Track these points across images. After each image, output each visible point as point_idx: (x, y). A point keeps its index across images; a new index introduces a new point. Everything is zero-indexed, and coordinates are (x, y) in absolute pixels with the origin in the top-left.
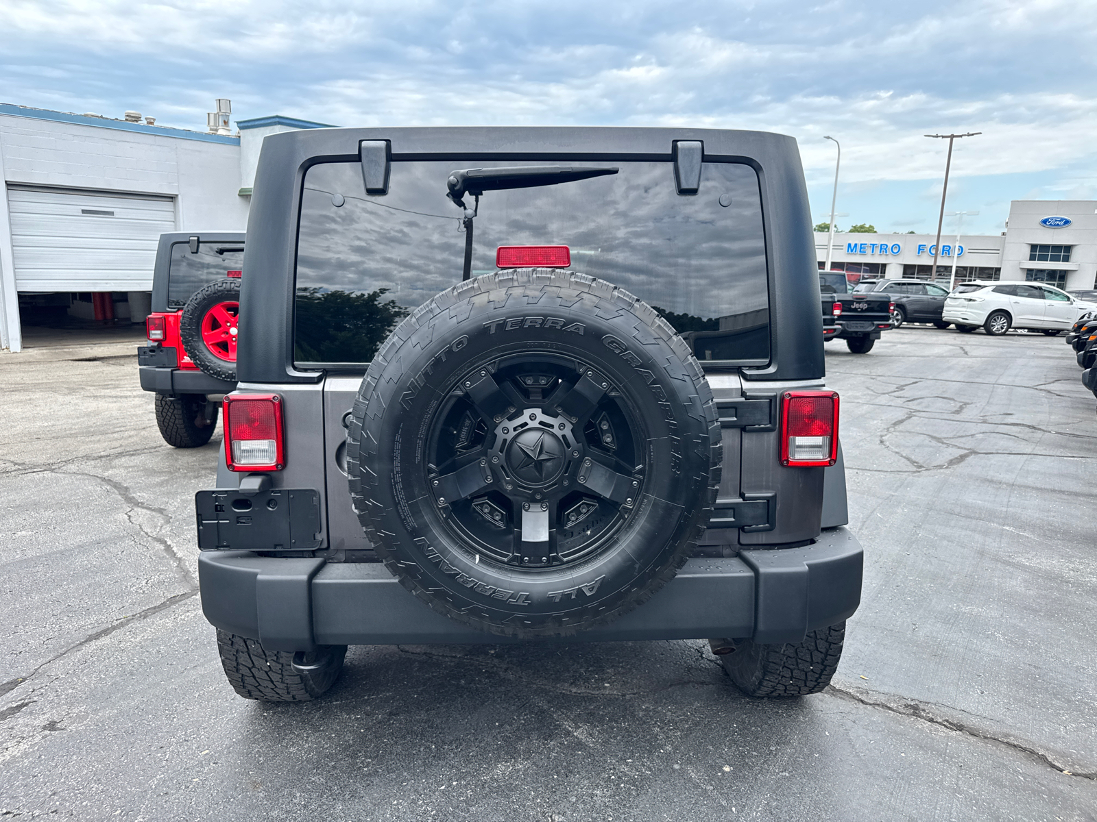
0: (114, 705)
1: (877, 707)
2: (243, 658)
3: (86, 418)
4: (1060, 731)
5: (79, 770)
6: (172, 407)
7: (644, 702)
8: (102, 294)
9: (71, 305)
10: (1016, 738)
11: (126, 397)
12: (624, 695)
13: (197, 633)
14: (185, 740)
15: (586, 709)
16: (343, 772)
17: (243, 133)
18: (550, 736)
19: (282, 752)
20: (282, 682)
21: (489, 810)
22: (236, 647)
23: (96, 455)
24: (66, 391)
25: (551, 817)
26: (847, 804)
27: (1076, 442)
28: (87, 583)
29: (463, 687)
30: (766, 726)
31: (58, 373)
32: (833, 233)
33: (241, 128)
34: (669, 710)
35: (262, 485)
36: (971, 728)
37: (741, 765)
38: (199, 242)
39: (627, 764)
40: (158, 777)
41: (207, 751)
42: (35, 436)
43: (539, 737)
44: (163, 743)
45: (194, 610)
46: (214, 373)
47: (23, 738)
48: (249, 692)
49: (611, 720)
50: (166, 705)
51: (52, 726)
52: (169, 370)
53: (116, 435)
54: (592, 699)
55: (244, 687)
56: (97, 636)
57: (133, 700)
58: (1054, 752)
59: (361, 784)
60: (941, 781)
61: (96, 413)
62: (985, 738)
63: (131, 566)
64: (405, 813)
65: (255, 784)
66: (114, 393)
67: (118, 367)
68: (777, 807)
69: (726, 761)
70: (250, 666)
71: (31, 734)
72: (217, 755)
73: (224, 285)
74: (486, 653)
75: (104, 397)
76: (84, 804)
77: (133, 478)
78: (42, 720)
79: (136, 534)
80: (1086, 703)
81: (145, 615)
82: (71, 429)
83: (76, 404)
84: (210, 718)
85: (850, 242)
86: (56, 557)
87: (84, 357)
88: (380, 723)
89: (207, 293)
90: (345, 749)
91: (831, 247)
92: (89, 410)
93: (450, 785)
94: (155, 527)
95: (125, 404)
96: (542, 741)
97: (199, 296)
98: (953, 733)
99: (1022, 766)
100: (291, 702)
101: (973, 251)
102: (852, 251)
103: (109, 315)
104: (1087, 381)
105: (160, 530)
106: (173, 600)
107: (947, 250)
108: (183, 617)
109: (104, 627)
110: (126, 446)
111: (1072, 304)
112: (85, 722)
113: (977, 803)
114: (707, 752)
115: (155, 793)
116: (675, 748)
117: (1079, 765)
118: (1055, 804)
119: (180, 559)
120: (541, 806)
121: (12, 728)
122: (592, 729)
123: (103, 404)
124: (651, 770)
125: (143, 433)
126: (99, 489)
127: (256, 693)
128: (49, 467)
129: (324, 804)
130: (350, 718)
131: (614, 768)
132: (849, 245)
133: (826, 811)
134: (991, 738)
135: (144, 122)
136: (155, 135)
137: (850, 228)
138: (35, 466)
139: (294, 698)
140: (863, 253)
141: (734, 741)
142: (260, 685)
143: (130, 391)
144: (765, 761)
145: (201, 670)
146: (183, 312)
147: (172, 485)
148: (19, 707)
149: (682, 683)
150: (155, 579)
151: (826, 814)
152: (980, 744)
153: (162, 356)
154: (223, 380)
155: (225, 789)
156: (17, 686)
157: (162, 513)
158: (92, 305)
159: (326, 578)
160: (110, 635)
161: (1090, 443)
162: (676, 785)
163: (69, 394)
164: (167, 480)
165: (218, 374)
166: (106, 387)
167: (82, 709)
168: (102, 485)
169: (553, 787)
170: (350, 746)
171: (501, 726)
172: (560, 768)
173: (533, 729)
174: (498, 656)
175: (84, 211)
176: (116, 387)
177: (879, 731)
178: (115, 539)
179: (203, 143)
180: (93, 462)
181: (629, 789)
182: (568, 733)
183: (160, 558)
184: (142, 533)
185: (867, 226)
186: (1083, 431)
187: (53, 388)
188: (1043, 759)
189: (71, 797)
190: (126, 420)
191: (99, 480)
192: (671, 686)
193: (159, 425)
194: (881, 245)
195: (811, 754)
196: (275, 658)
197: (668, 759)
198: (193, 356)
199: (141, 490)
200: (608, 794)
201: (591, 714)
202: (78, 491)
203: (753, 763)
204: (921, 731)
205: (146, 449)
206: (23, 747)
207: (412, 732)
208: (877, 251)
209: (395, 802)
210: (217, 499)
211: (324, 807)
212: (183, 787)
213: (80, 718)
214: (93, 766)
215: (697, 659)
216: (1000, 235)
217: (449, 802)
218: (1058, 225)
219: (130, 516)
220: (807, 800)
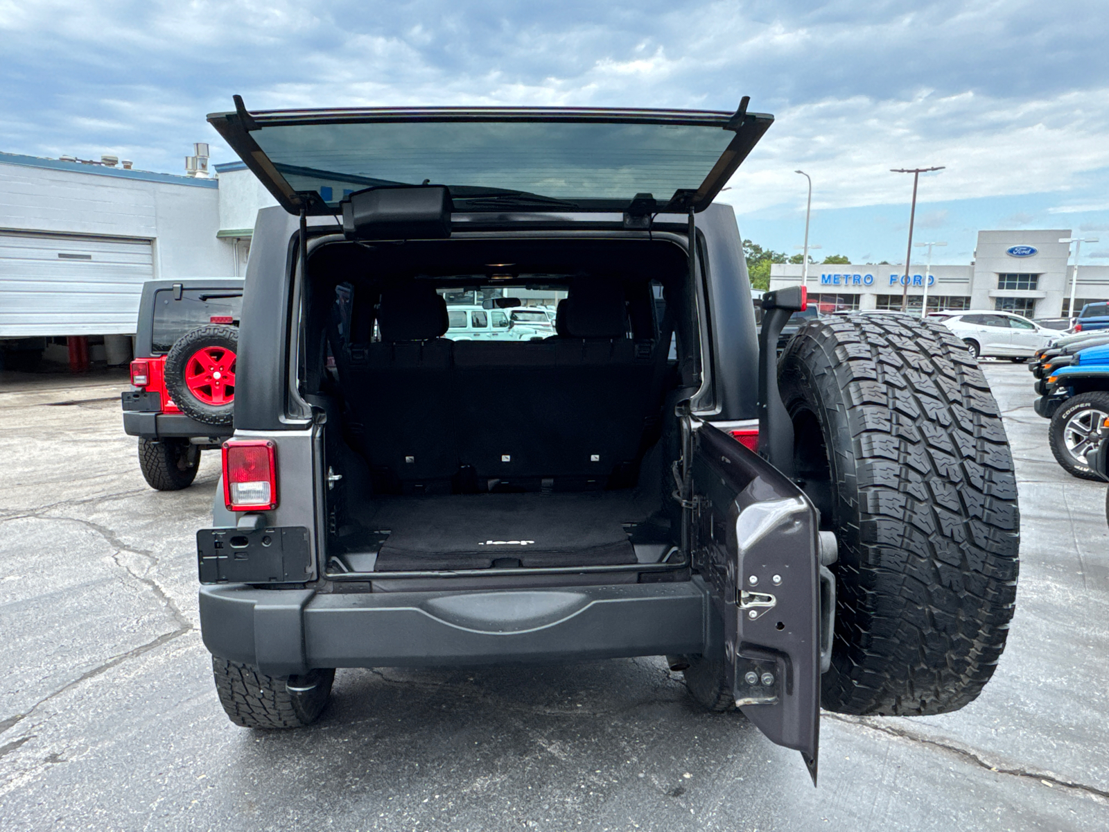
0: (113, 737)
1: (827, 717)
2: (238, 686)
3: (66, 463)
4: (991, 734)
5: (83, 797)
6: (155, 451)
7: (612, 719)
8: (77, 338)
9: (46, 349)
10: (951, 740)
11: (106, 441)
12: (594, 714)
13: (189, 667)
14: (182, 767)
15: (560, 727)
16: (333, 791)
17: (220, 176)
18: (525, 752)
19: (275, 774)
20: (275, 708)
21: (468, 819)
22: (231, 676)
23: (79, 500)
24: (45, 436)
25: (525, 823)
26: (795, 803)
27: (1032, 467)
28: (78, 624)
29: (443, 711)
30: (724, 737)
31: (35, 418)
32: (807, 264)
33: (219, 171)
34: (636, 726)
35: (258, 523)
36: (911, 734)
37: (699, 771)
38: (182, 289)
39: (596, 774)
40: (158, 800)
41: (204, 776)
42: (17, 482)
43: (515, 754)
44: (162, 769)
45: (185, 647)
46: (198, 417)
47: (26, 770)
48: (243, 719)
49: (581, 737)
50: (162, 735)
51: (53, 758)
52: (153, 414)
53: (97, 479)
54: (564, 719)
55: (238, 714)
56: (92, 674)
57: (131, 731)
58: (984, 752)
59: (350, 800)
60: (881, 780)
61: (77, 458)
62: (923, 741)
63: (121, 607)
64: (391, 824)
65: (250, 804)
66: (93, 437)
67: (96, 411)
68: (731, 808)
69: (687, 769)
70: (244, 693)
71: (34, 766)
72: (213, 779)
73: (208, 331)
74: (466, 681)
75: (84, 441)
76: (89, 827)
77: (118, 521)
78: (43, 753)
79: (124, 576)
80: (1017, 708)
81: (137, 653)
82: (52, 474)
83: (56, 449)
84: (205, 746)
85: (824, 273)
86: (46, 600)
87: (61, 401)
88: (366, 745)
89: (191, 339)
90: (334, 771)
91: (806, 278)
92: (69, 455)
93: (433, 798)
94: (143, 569)
95: (105, 447)
96: (518, 756)
97: (183, 342)
98: (895, 738)
99: (953, 765)
100: (282, 729)
101: (943, 281)
102: (826, 282)
103: (85, 359)
104: (1039, 408)
105: (148, 571)
106: (165, 638)
107: (918, 280)
108: (174, 654)
109: (97, 665)
110: (109, 489)
111: (1037, 332)
112: (85, 754)
113: (911, 798)
114: (670, 762)
115: (156, 815)
116: (641, 760)
117: (1006, 763)
118: (981, 797)
119: (169, 599)
120: (516, 813)
121: (15, 761)
122: (564, 745)
123: (82, 449)
124: (617, 779)
125: (125, 476)
126: (84, 533)
127: (249, 720)
128: (32, 513)
129: (316, 819)
130: (338, 742)
131: (584, 779)
132: (823, 276)
133: (775, 810)
134: (929, 742)
135: (120, 166)
136: (133, 179)
137: (823, 259)
138: (19, 512)
139: (285, 725)
140: (837, 284)
141: (694, 751)
142: (253, 712)
143: (110, 434)
144: (722, 768)
145: (195, 703)
146: (167, 357)
147: (157, 528)
148: (20, 743)
149: (649, 702)
150: (146, 618)
151: (775, 812)
152: (918, 747)
153: (146, 400)
154: (207, 423)
155: (222, 809)
156: (16, 722)
157: (148, 555)
158: (67, 348)
159: (317, 608)
160: (104, 673)
161: (1044, 468)
162: (640, 792)
163: (48, 439)
164: (151, 523)
165: (202, 417)
166: (85, 431)
167: (82, 741)
168: (86, 529)
169: (527, 797)
170: (339, 767)
171: (480, 744)
172: (534, 780)
173: (510, 747)
174: (476, 683)
175: (61, 255)
176: (95, 431)
177: (828, 738)
178: (102, 582)
179: (181, 187)
180: (76, 507)
181: (597, 796)
182: (542, 749)
183: (149, 598)
184: (130, 575)
185: (841, 257)
186: (1038, 456)
187: (31, 433)
188: (974, 758)
189: (76, 822)
190: (107, 464)
191: (84, 525)
192: (638, 704)
193: (143, 468)
194: (855, 276)
195: (765, 760)
196: (268, 686)
197: (634, 769)
198: (177, 401)
199: (126, 533)
200: (578, 801)
201: (563, 732)
202: (63, 536)
203: (711, 770)
204: (865, 737)
205: (128, 492)
206: (26, 778)
207: (397, 753)
208: (851, 282)
209: (382, 815)
210: (216, 536)
211: (316, 821)
212: (183, 809)
213: (80, 750)
214: (96, 793)
215: (664, 680)
216: (969, 264)
217: (433, 813)
218: (1024, 254)
219: (116, 559)
220: (759, 801)
